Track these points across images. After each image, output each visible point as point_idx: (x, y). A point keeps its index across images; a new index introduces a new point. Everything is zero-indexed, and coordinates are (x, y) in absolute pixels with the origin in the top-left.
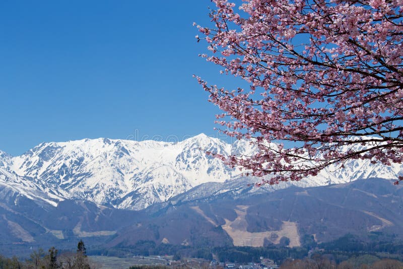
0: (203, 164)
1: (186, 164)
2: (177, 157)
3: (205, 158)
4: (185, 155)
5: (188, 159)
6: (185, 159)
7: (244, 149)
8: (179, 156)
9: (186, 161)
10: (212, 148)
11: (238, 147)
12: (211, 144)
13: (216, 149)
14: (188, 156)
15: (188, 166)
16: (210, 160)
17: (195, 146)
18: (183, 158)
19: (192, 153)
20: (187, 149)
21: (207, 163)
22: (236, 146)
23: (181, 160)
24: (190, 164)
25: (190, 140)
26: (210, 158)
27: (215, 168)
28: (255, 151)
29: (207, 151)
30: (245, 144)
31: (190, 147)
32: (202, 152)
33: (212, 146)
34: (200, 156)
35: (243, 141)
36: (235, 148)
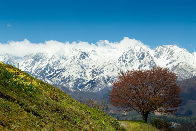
0: (135, 63)
1: (125, 63)
2: (119, 59)
3: (137, 59)
4: (124, 57)
5: (126, 60)
6: (124, 60)
7: (162, 53)
8: (120, 58)
9: (125, 61)
10: (141, 53)
13: (144, 53)
14: (126, 58)
15: (126, 64)
16: (140, 60)
17: (131, 52)
18: (123, 59)
19: (129, 56)
20: (125, 53)
21: (138, 62)
22: (156, 51)
23: (122, 60)
24: (127, 63)
26: (140, 59)
27: (144, 66)
29: (138, 55)
30: (163, 50)
31: (127, 52)
32: (135, 55)
33: (141, 51)
34: (134, 58)
35: (162, 48)
36: (156, 52)
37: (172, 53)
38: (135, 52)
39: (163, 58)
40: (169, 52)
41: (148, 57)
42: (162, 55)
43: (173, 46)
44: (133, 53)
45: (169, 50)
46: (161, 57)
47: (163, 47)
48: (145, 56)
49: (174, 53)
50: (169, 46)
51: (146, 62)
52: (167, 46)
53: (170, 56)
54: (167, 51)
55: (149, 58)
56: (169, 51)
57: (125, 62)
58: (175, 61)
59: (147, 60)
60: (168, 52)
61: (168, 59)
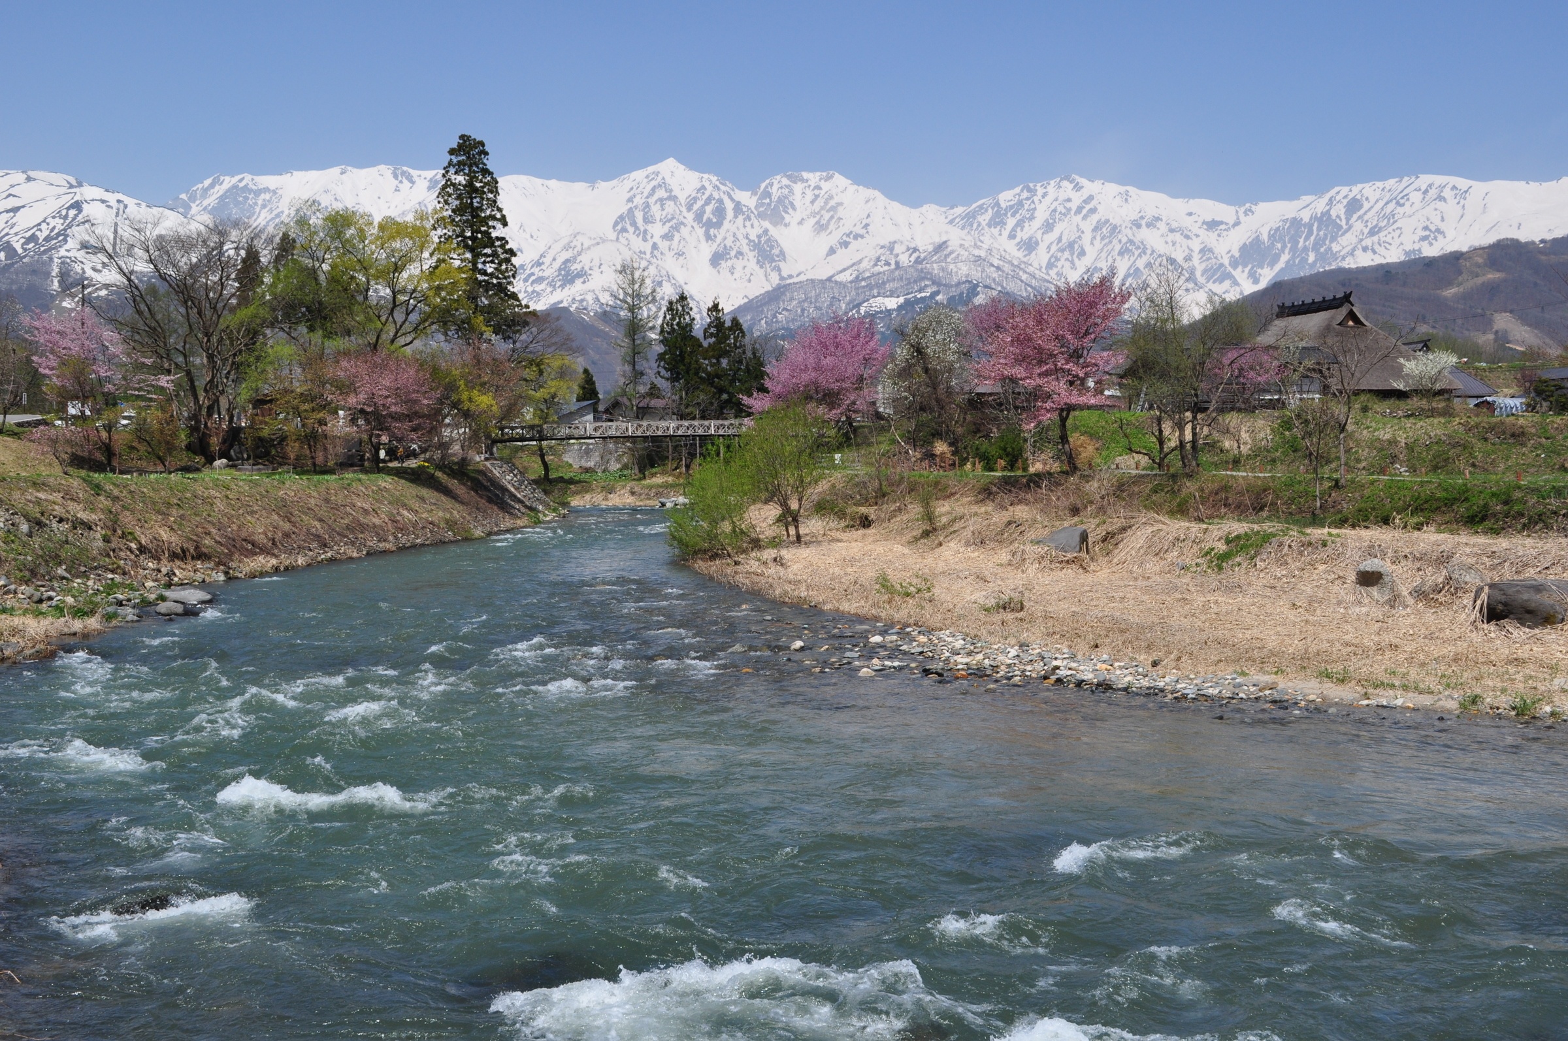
0: (692, 241)
1: (645, 240)
2: (617, 222)
3: (695, 224)
4: (639, 216)
5: (650, 228)
6: (642, 229)
7: (792, 204)
8: (621, 218)
9: (645, 231)
10: (709, 199)
11: (775, 198)
12: (703, 187)
13: (721, 201)
14: (647, 220)
15: (655, 246)
16: (712, 231)
17: (660, 193)
18: (634, 224)
19: (655, 210)
20: (638, 200)
21: (703, 239)
22: (767, 194)
23: (630, 229)
24: (657, 240)
25: (639, 175)
26: (709, 225)
27: (733, 253)
28: (822, 208)
29: (696, 207)
30: (791, 191)
31: (646, 194)
32: (684, 209)
33: (707, 194)
34: (681, 218)
35: (785, 181)
36: (768, 201)
37: (832, 203)
38: (682, 198)
39: (800, 223)
40: (820, 202)
41: (741, 217)
42: (790, 211)
43: (831, 177)
44: (674, 198)
45: (817, 192)
46: (787, 218)
47: (789, 177)
48: (730, 214)
49: (840, 204)
50: (813, 177)
51: (740, 237)
52: (805, 175)
53: (827, 216)
54: (810, 195)
55: (748, 224)
56: (817, 196)
57: (648, 237)
58: (862, 237)
59: (743, 231)
60: (812, 202)
61: (820, 227)
